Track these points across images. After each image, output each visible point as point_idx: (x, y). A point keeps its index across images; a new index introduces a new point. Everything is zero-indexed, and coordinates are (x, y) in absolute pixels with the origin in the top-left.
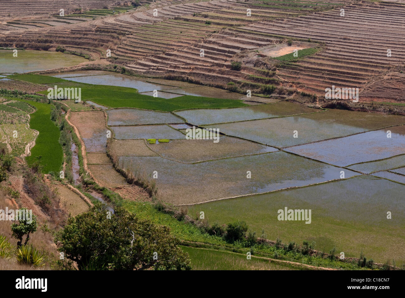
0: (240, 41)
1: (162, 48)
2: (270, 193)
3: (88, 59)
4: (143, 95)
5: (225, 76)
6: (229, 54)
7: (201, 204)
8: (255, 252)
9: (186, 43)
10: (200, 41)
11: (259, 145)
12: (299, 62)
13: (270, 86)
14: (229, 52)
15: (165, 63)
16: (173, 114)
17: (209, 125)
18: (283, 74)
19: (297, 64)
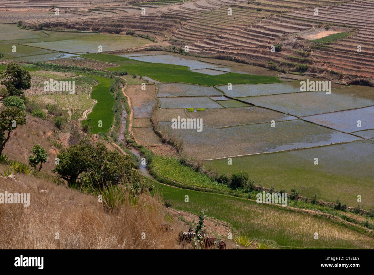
0: (284, 25)
1: (216, 32)
2: (279, 152)
3: (153, 41)
4: (193, 72)
5: (267, 56)
6: (272, 37)
7: (219, 160)
8: (252, 196)
9: (237, 27)
10: (249, 26)
11: (282, 114)
12: (332, 44)
13: (304, 65)
14: (273, 35)
15: (217, 45)
16: (215, 88)
17: (244, 97)
18: (317, 55)
19: (330, 46)
